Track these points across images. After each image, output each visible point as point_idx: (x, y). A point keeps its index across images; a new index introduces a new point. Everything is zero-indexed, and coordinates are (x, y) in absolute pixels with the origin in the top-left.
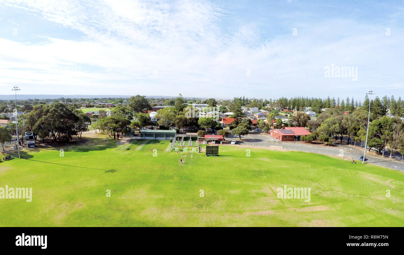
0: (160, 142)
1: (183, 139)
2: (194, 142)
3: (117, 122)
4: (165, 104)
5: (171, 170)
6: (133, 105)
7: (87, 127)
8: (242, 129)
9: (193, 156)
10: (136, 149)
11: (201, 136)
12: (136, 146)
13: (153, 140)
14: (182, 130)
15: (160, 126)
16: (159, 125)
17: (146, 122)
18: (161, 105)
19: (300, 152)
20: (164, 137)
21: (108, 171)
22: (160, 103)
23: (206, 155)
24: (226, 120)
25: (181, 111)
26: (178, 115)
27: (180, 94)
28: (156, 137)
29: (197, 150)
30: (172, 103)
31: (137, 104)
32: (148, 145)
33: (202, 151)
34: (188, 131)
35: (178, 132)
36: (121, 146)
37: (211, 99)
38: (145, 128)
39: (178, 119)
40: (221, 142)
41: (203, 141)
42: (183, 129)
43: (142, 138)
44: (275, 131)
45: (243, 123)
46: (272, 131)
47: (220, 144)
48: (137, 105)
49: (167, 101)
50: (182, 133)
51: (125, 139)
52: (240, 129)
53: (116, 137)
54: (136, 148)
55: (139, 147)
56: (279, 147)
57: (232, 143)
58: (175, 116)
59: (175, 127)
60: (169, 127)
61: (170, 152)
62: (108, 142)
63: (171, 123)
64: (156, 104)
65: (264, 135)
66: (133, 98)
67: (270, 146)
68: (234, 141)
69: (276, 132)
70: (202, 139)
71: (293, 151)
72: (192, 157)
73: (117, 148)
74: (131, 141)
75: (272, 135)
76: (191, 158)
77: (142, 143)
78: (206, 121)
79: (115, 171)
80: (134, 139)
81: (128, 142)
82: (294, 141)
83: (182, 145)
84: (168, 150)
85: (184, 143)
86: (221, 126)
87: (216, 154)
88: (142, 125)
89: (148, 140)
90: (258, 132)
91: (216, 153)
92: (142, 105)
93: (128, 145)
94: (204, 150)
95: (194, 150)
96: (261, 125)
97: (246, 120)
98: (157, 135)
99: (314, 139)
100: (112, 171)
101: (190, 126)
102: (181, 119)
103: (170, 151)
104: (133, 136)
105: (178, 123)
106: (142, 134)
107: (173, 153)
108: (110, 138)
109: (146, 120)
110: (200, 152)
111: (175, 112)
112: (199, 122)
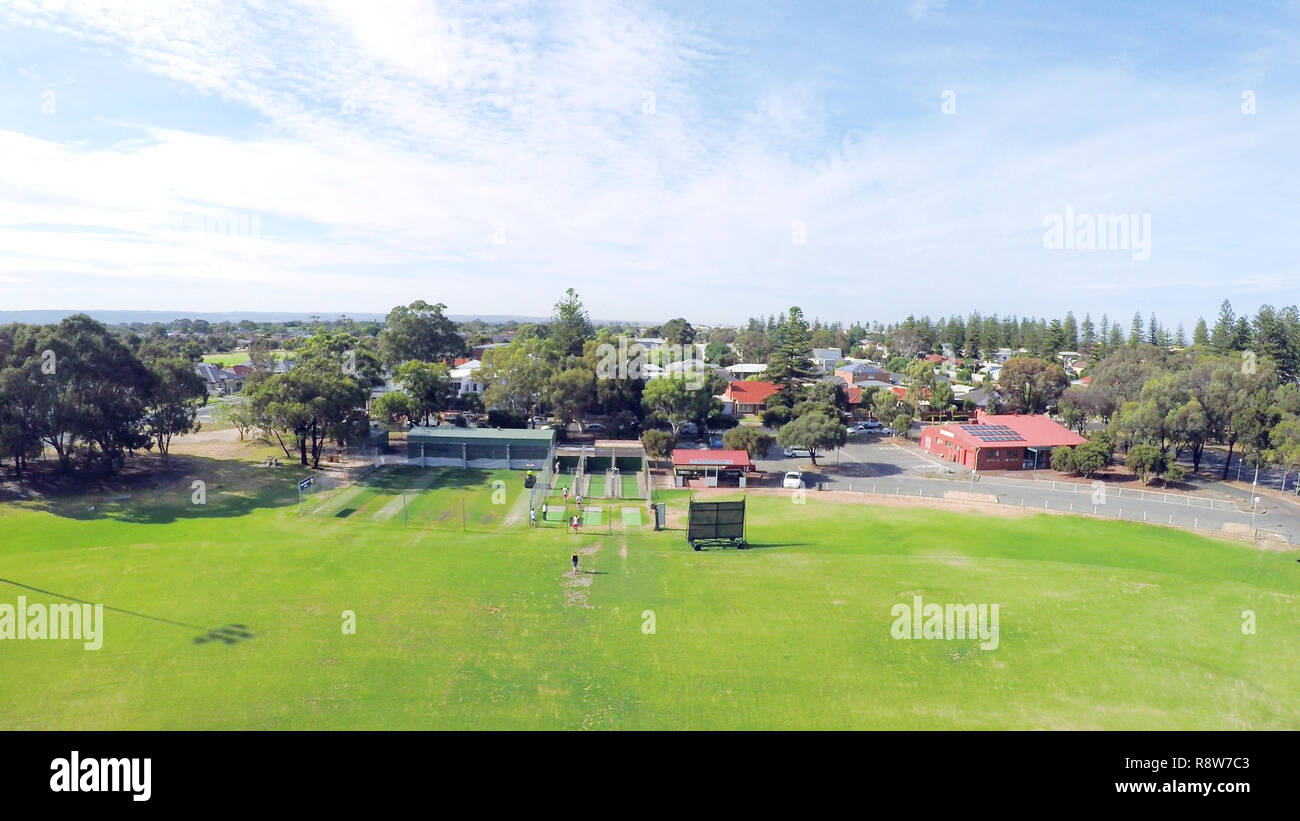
0: (485, 478)
1: (581, 467)
2: (628, 478)
3: (307, 396)
5: (526, 633)
6: (399, 336)
7: (194, 415)
8: (822, 422)
9: (628, 548)
10: (380, 512)
11: (656, 451)
12: (382, 498)
13: (459, 470)
14: (576, 427)
15: (491, 414)
16: (487, 409)
17: (436, 397)
19: (1073, 519)
20: (506, 458)
21: (213, 636)
22: (502, 334)
23: (689, 546)
24: (742, 390)
25: (572, 355)
26: (564, 369)
27: (570, 291)
28: (469, 458)
29: (645, 520)
31: (413, 334)
32: (435, 494)
33: (668, 525)
34: (603, 430)
35: (562, 437)
36: (320, 496)
37: (675, 322)
38: (432, 421)
39: (563, 386)
40: (743, 481)
41: (663, 474)
42: (583, 425)
43: (415, 462)
44: (943, 432)
45: (814, 400)
46: (928, 432)
47: (738, 486)
48: (413, 338)
50: (576, 442)
51: (341, 467)
52: (814, 425)
53: (309, 456)
54: (380, 506)
55: (394, 504)
56: (981, 495)
57: (787, 482)
58: (549, 373)
59: (552, 416)
60: (527, 418)
61: (522, 529)
62: (273, 478)
63: (533, 400)
64: (487, 337)
65: (898, 448)
67: (946, 495)
68: (797, 474)
69: (952, 435)
70: (661, 465)
71: (1043, 515)
72: (624, 553)
73: (296, 509)
74: (363, 476)
75: (928, 445)
76: (618, 558)
77: (408, 485)
78: (676, 393)
79: (245, 635)
80: (383, 467)
81: (350, 479)
83: (577, 491)
84: (515, 518)
85: (586, 485)
86: (724, 412)
87: (732, 538)
88: (417, 407)
89: (436, 469)
90: (871, 436)
91: (732, 534)
92: (434, 337)
93: (350, 492)
94: (678, 517)
95: (632, 517)
96: (882, 409)
97: (824, 387)
98: (478, 449)
99: (1105, 461)
100: (232, 635)
101: (609, 414)
102: (570, 389)
103: (525, 523)
104: (380, 454)
105: (560, 402)
106: (413, 447)
107: (538, 535)
108: (286, 462)
109: (436, 389)
110: (658, 529)
111: (553, 358)
112: (648, 395)
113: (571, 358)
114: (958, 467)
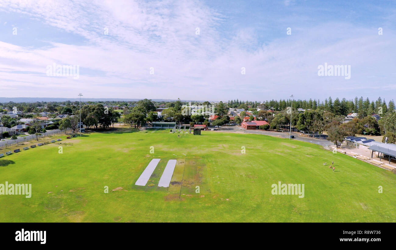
1: (180, 128)
2: (187, 129)
4: (166, 106)
8: (220, 121)
10: (151, 133)
11: (192, 126)
12: (150, 131)
15: (165, 120)
17: (155, 118)
18: (162, 107)
20: (168, 127)
22: (161, 105)
23: (194, 135)
26: (178, 113)
27: (179, 98)
28: (162, 127)
30: (172, 105)
34: (184, 123)
38: (155, 121)
39: (177, 115)
43: (153, 127)
45: (223, 118)
47: (204, 130)
49: (167, 104)
50: (180, 124)
51: (143, 128)
52: (218, 121)
53: (136, 127)
57: (212, 130)
58: (174, 113)
60: (171, 121)
62: (131, 129)
63: (172, 118)
64: (158, 106)
65: (237, 126)
66: (142, 101)
68: (214, 129)
69: (244, 124)
70: (193, 128)
74: (147, 129)
75: (242, 126)
76: (185, 135)
77: (153, 130)
78: (196, 116)
81: (144, 130)
82: (255, 129)
85: (181, 130)
87: (199, 134)
88: (152, 119)
89: (157, 128)
90: (234, 125)
92: (149, 107)
95: (187, 133)
98: (164, 125)
101: (185, 120)
102: (179, 116)
104: (147, 127)
105: (177, 118)
106: (153, 125)
110: (190, 133)
111: (175, 111)
112: (191, 117)
113: (179, 111)
114: (245, 129)
